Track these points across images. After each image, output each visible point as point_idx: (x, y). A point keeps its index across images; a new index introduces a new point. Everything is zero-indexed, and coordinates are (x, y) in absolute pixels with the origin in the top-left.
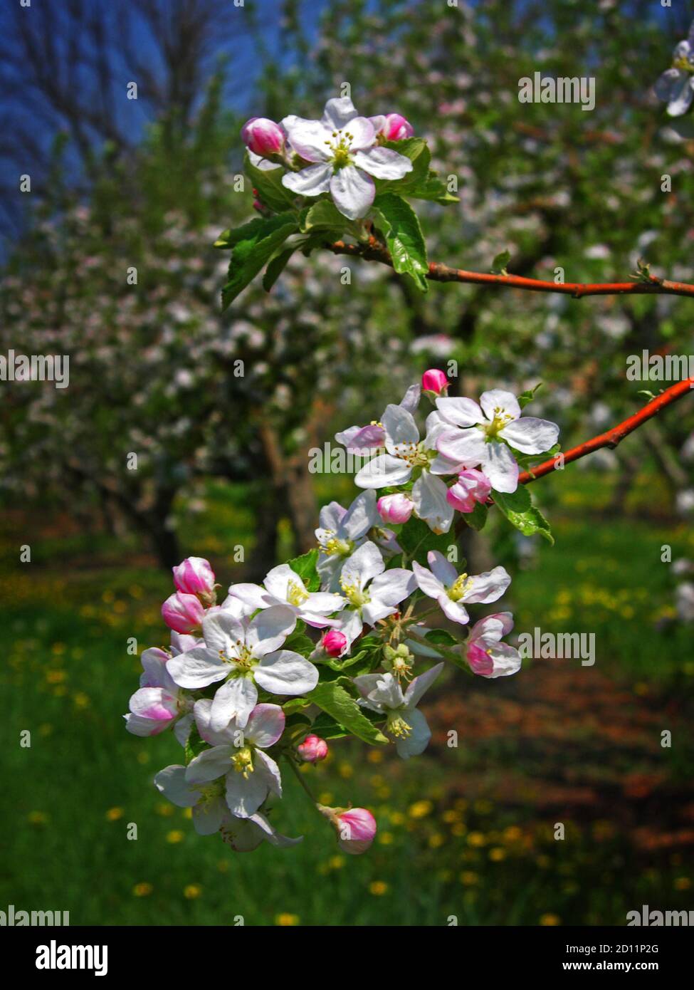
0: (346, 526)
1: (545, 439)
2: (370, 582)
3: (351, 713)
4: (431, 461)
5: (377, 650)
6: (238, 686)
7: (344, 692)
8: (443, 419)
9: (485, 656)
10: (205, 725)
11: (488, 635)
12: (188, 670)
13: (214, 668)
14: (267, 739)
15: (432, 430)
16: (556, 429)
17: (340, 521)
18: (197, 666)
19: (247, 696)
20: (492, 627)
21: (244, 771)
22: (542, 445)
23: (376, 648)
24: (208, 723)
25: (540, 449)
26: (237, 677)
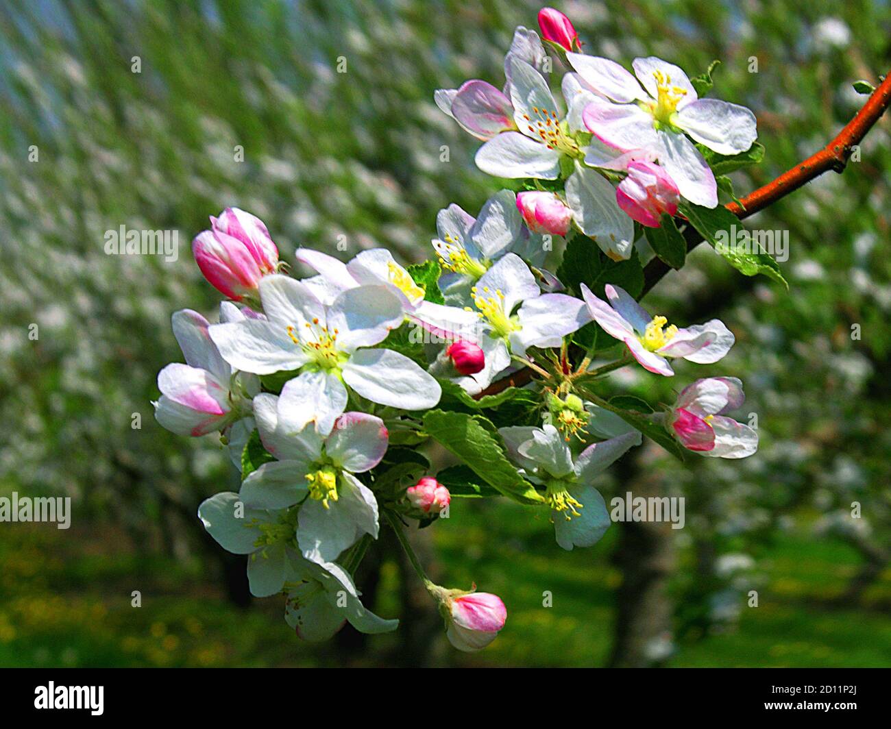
0: (476, 238)
1: (740, 132)
2: (518, 306)
3: (489, 457)
4: (583, 150)
5: (535, 407)
6: (319, 383)
7: (481, 428)
8: (585, 85)
9: (702, 425)
10: (270, 430)
11: (705, 399)
12: (243, 349)
13: (282, 355)
14: (362, 461)
15: (574, 101)
16: (752, 118)
17: (466, 232)
18: (257, 347)
19: (332, 397)
20: (712, 389)
21: (325, 497)
22: (737, 141)
23: (535, 405)
24: (274, 427)
25: (737, 148)
26: (318, 372)
